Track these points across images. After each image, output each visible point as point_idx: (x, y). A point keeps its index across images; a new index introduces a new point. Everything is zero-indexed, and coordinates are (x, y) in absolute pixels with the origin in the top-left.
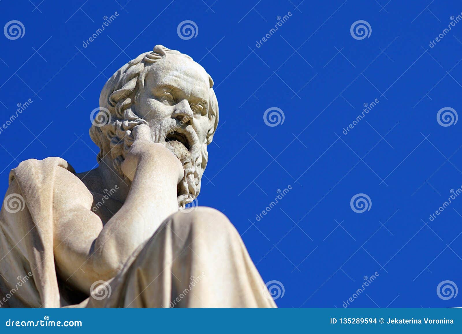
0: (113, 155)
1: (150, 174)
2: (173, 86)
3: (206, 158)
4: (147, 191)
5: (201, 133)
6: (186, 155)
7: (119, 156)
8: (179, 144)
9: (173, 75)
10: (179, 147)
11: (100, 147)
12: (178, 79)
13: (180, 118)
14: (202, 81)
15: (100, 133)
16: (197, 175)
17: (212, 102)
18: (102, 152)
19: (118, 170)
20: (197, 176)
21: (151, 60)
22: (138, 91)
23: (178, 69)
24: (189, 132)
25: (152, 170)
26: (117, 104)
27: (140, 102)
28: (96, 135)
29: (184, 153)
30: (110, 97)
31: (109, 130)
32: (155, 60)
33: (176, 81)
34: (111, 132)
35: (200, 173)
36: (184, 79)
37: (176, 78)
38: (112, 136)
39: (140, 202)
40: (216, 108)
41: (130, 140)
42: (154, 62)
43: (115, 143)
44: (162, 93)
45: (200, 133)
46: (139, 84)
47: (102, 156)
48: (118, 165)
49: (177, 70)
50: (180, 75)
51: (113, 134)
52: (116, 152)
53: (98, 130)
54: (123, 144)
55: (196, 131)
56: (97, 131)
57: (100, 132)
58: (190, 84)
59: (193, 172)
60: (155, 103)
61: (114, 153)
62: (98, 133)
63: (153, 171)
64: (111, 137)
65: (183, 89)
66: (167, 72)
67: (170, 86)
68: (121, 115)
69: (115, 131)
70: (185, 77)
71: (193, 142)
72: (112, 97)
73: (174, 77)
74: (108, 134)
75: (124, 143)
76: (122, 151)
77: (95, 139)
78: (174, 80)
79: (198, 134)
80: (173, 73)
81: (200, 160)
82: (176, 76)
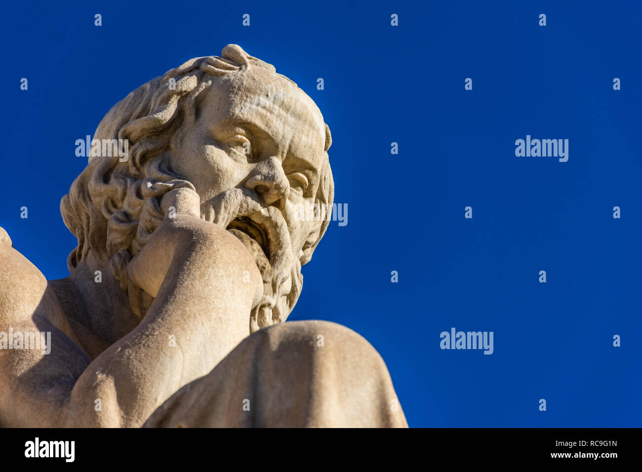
0: (111, 246)
1: (203, 272)
2: (255, 126)
3: (299, 287)
4: (193, 302)
5: (298, 232)
6: (265, 266)
7: (123, 250)
8: (252, 243)
9: (258, 105)
10: (252, 249)
11: (79, 235)
12: (268, 114)
13: (262, 191)
14: (314, 128)
15: (86, 204)
16: (278, 314)
17: (325, 179)
18: (81, 247)
19: (119, 276)
20: (278, 317)
21: (216, 69)
22: (180, 126)
23: (269, 94)
24: (276, 224)
25: (207, 265)
26: (135, 146)
27: (181, 148)
28: (77, 210)
29: (261, 261)
30: (122, 130)
31: (108, 198)
32: (223, 71)
33: (262, 117)
34: (113, 202)
35: (284, 312)
36: (279, 116)
37: (264, 112)
38: (113, 210)
39: (178, 320)
40: (330, 193)
41: (154, 216)
42: (223, 74)
43: (121, 221)
44: (232, 136)
45: (295, 231)
46: (184, 112)
47: (80, 256)
48: (119, 267)
49: (268, 96)
50: (272, 106)
51: (115, 206)
52: (119, 240)
53: (84, 197)
54: (136, 226)
55: (288, 225)
56: (81, 197)
57: (88, 199)
58: (289, 129)
59: (273, 305)
60: (215, 154)
61: (114, 242)
62: (84, 205)
63: (209, 267)
64: (110, 212)
65: (275, 134)
66: (247, 97)
67: (250, 123)
68: (138, 169)
69: (123, 199)
70: (283, 113)
71: (280, 245)
72: (125, 131)
73: (260, 109)
74: (106, 205)
75: (140, 224)
76: (132, 239)
77: (71, 219)
78: (260, 114)
79: (291, 232)
80: (259, 100)
81: (287, 287)
82: (264, 107)
